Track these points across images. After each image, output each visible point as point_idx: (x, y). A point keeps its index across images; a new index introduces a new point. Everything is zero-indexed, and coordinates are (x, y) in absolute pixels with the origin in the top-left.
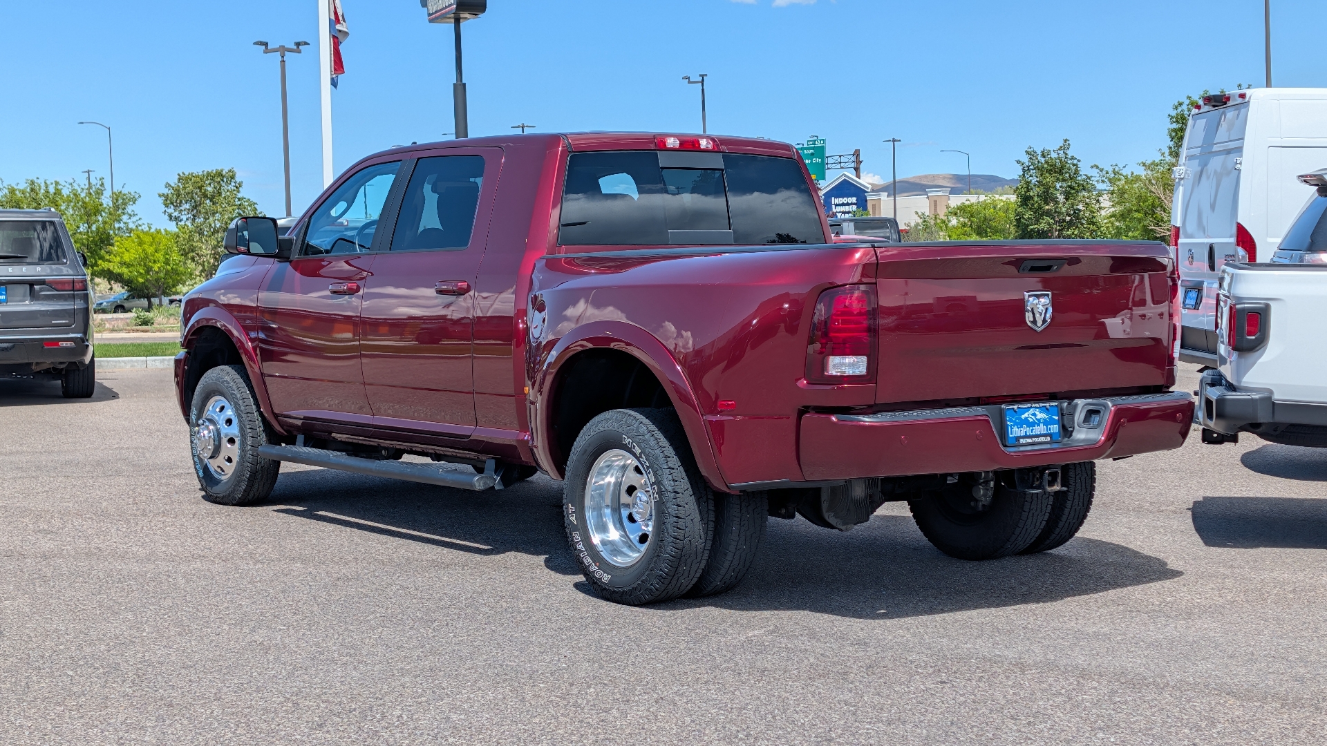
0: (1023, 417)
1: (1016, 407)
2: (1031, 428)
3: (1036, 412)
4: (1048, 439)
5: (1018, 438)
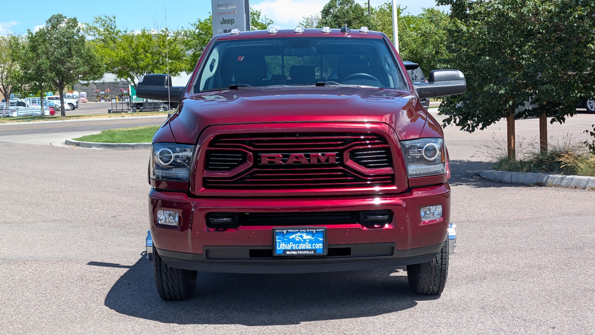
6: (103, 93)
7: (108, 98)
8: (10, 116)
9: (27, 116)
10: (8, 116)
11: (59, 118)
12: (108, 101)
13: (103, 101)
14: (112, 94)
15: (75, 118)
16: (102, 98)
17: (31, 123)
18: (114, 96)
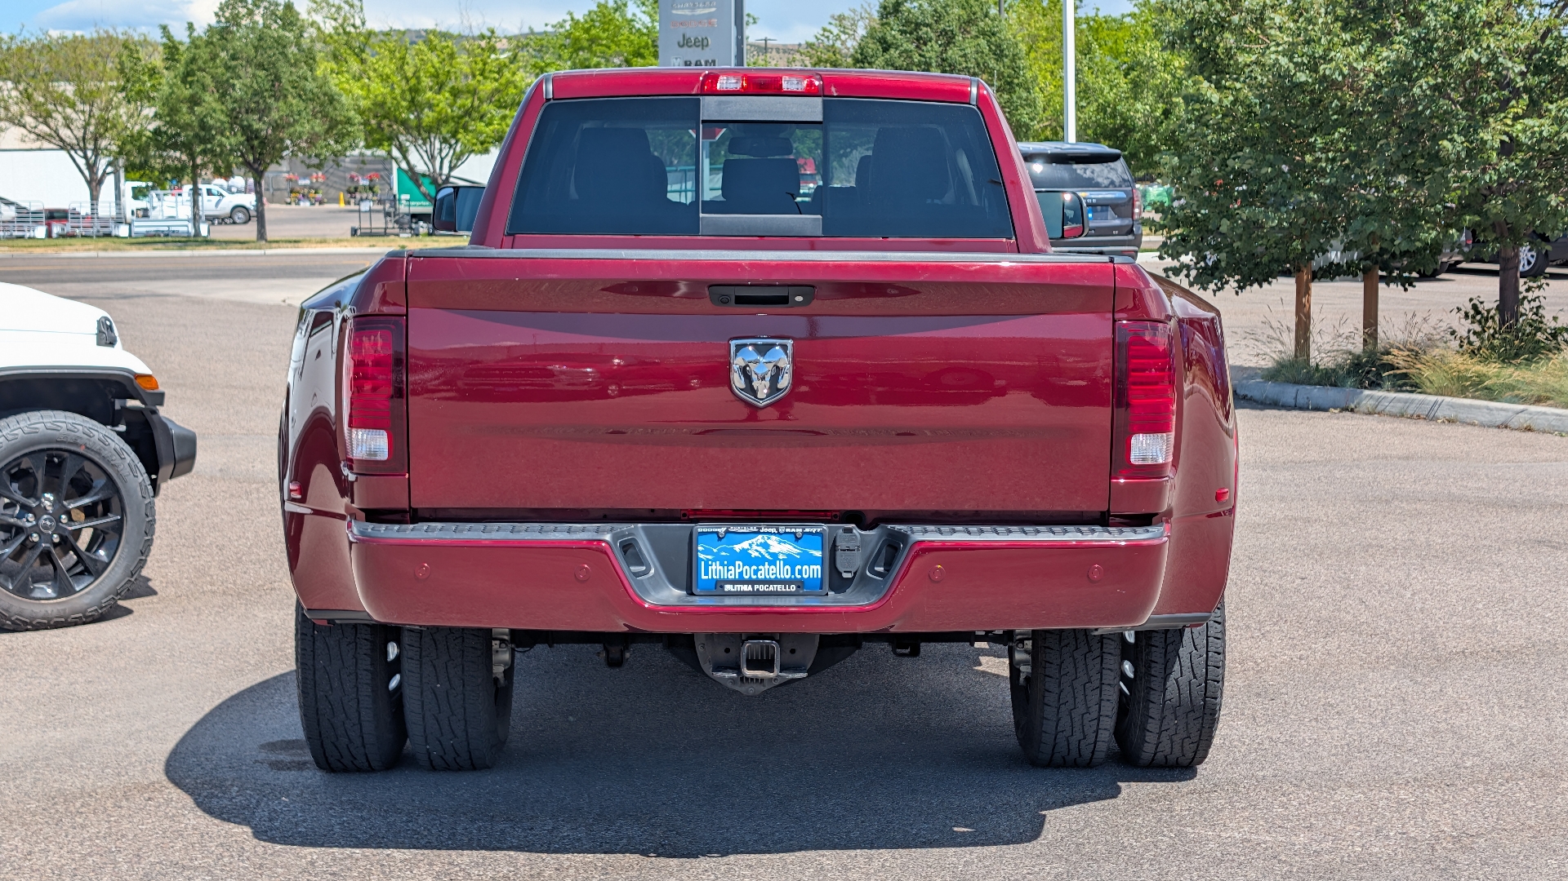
0: (737, 548)
1: (722, 530)
2: (754, 567)
3: (769, 542)
4: (793, 588)
5: (719, 584)
6: (307, 182)
7: (319, 196)
8: (113, 234)
9: (154, 236)
10: (108, 235)
11: (253, 245)
12: (317, 204)
13: (305, 204)
14: (327, 185)
15: (289, 245)
16: (304, 196)
17: (187, 253)
18: (332, 192)
